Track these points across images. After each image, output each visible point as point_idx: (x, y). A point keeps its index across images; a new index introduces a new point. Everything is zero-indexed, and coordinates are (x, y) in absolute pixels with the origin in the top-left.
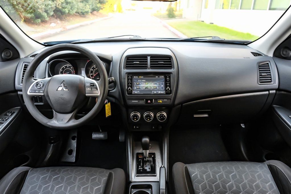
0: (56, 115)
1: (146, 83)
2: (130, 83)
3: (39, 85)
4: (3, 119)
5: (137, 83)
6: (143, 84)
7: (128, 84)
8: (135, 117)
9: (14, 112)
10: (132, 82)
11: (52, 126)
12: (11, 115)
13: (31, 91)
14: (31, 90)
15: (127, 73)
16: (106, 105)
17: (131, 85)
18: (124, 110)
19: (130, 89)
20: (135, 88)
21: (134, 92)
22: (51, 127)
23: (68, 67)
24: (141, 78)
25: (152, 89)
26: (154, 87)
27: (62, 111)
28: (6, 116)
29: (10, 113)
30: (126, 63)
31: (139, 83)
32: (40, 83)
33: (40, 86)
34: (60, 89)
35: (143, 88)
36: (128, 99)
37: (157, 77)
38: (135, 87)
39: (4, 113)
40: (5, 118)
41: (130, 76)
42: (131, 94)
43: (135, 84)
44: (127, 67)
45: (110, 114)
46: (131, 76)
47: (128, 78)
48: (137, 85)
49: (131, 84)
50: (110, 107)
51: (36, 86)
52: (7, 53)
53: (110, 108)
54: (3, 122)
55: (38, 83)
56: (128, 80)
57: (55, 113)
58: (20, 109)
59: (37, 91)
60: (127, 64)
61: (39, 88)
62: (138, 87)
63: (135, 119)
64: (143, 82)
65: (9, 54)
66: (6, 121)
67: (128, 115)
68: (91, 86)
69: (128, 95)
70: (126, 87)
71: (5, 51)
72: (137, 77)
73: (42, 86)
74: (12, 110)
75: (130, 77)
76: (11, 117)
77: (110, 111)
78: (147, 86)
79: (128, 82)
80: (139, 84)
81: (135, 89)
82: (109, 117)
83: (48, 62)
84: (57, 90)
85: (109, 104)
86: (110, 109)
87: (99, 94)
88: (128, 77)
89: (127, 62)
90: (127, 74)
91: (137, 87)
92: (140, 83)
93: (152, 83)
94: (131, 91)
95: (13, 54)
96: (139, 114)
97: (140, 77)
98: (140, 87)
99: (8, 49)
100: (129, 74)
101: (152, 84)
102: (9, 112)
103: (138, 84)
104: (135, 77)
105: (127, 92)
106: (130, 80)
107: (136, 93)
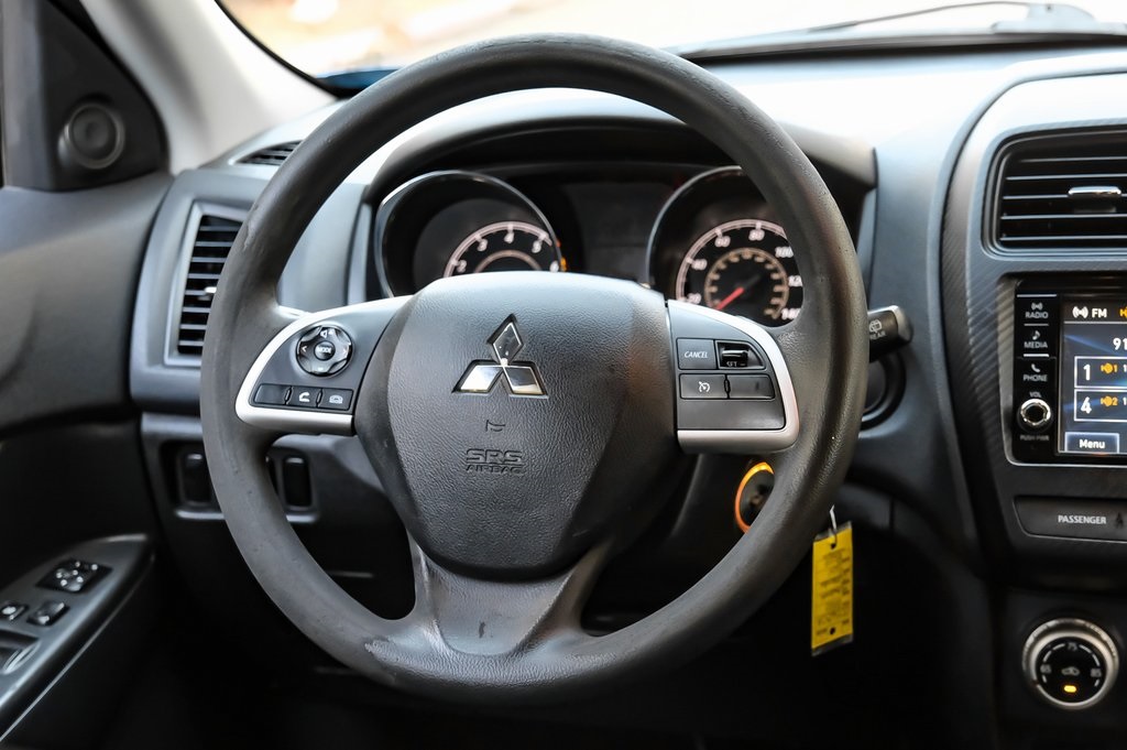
0: (432, 586)
2: (1038, 362)
3: (319, 350)
4: (26, 616)
5: (1096, 365)
7: (1021, 367)
8: (1072, 671)
9: (104, 572)
10: (1053, 349)
11: (405, 675)
12: (86, 588)
13: (264, 393)
14: (262, 384)
15: (1009, 277)
16: (821, 548)
17: (1045, 377)
18: (969, 595)
19: (1036, 413)
20: (1087, 407)
21: (1074, 442)
22: (392, 680)
23: (509, 238)
27: (480, 560)
28: (49, 595)
29: (82, 571)
30: (1003, 193)
31: (1121, 363)
32: (332, 332)
33: (328, 356)
34: (480, 379)
36: (1020, 498)
38: (1082, 396)
39: (40, 573)
40: (46, 606)
41: (1037, 301)
42: (1048, 451)
43: (1082, 373)
44: (1005, 228)
45: (845, 630)
46: (1048, 304)
47: (1019, 319)
48: (1099, 378)
49: (1049, 367)
50: (849, 565)
51: (300, 356)
52: (89, 131)
53: (849, 576)
54: (28, 631)
55: (316, 333)
56: (1021, 334)
57: (432, 574)
58: (145, 550)
59: (303, 397)
60: (1006, 207)
61: (321, 369)
62: (1107, 402)
63: (1070, 689)
65: (100, 141)
66: (49, 623)
67: (1007, 650)
68: (725, 361)
69: (1018, 458)
70: (1006, 399)
71: (83, 112)
72: (1103, 313)
73: (342, 354)
74: (93, 552)
75: (1037, 312)
76: (86, 602)
77: (849, 598)
79: (1019, 349)
80: (1118, 376)
81: (1081, 414)
82: (836, 650)
83: (373, 197)
84: (457, 389)
85: (843, 538)
86: (849, 586)
87: (789, 432)
88: (1021, 307)
89: (1008, 188)
90: (1011, 289)
91: (1104, 395)
94: (1051, 429)
95: (128, 135)
96: (1105, 643)
99: (100, 98)
100: (1026, 282)
102: (68, 566)
103: (1107, 369)
104: (1084, 312)
105: (1007, 439)
106: (1035, 338)
107: (1088, 449)
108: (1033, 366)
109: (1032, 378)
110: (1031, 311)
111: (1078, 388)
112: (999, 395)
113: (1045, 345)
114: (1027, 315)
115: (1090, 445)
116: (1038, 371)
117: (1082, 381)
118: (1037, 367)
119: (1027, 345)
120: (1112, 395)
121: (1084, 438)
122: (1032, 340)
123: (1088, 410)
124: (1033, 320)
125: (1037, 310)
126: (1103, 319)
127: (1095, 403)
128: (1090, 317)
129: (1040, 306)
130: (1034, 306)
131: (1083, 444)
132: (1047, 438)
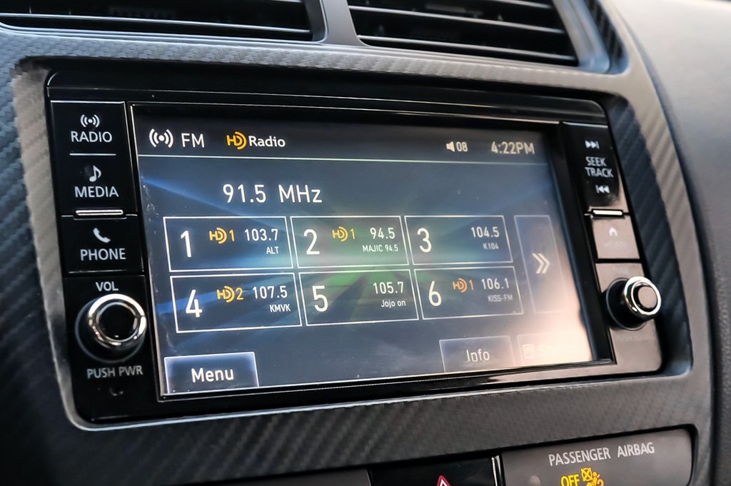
1: (341, 234)
2: (105, 224)
5: (200, 232)
6: (303, 243)
15: (33, 64)
17: (119, 254)
19: (118, 320)
20: (194, 307)
21: (181, 372)
24: (250, 150)
25: (429, 310)
26: (455, 275)
31: (240, 227)
35: (300, 295)
37: (463, 147)
38: (183, 288)
41: (90, 111)
43: (178, 245)
46: (112, 120)
47: (59, 144)
48: (209, 253)
62: (227, 295)
64: (290, 207)
69: (89, 417)
70: (53, 301)
72: (199, 140)
75: (92, 132)
78: (351, 266)
80: (238, 249)
81: (187, 321)
88: (60, 122)
91: (220, 284)
92: (254, 235)
93: (414, 224)
94: (146, 353)
97: (238, 140)
98: (261, 292)
100: (65, 76)
101: (418, 241)
103: (220, 236)
104: (168, 138)
105: (64, 380)
106: (93, 179)
107: (206, 385)
108: (96, 232)
109: (97, 254)
110: (80, 129)
111: (175, 274)
112: (40, 291)
113: (114, 192)
114: (74, 135)
115: (210, 376)
116: (106, 240)
117: (179, 260)
118: (102, 235)
119: (80, 192)
120: (234, 283)
121: (197, 365)
122: (88, 184)
123: (198, 312)
124: (85, 146)
125: (90, 127)
126: (198, 150)
127: (209, 297)
128: (177, 147)
129: (96, 121)
130: (84, 121)
131: (196, 375)
132: (139, 369)
